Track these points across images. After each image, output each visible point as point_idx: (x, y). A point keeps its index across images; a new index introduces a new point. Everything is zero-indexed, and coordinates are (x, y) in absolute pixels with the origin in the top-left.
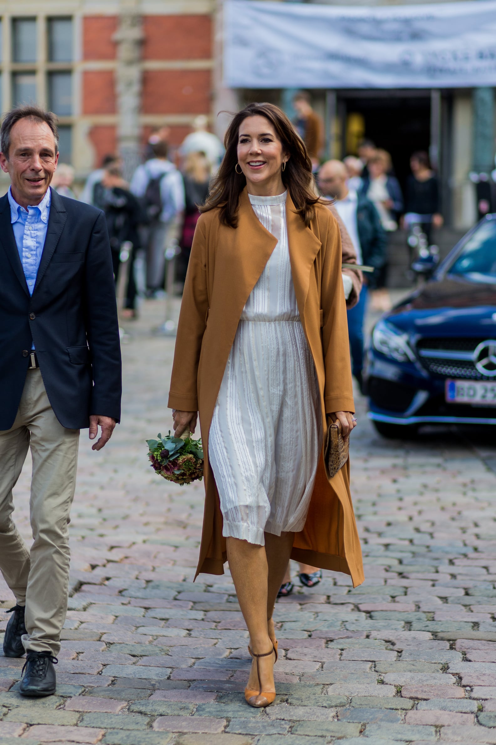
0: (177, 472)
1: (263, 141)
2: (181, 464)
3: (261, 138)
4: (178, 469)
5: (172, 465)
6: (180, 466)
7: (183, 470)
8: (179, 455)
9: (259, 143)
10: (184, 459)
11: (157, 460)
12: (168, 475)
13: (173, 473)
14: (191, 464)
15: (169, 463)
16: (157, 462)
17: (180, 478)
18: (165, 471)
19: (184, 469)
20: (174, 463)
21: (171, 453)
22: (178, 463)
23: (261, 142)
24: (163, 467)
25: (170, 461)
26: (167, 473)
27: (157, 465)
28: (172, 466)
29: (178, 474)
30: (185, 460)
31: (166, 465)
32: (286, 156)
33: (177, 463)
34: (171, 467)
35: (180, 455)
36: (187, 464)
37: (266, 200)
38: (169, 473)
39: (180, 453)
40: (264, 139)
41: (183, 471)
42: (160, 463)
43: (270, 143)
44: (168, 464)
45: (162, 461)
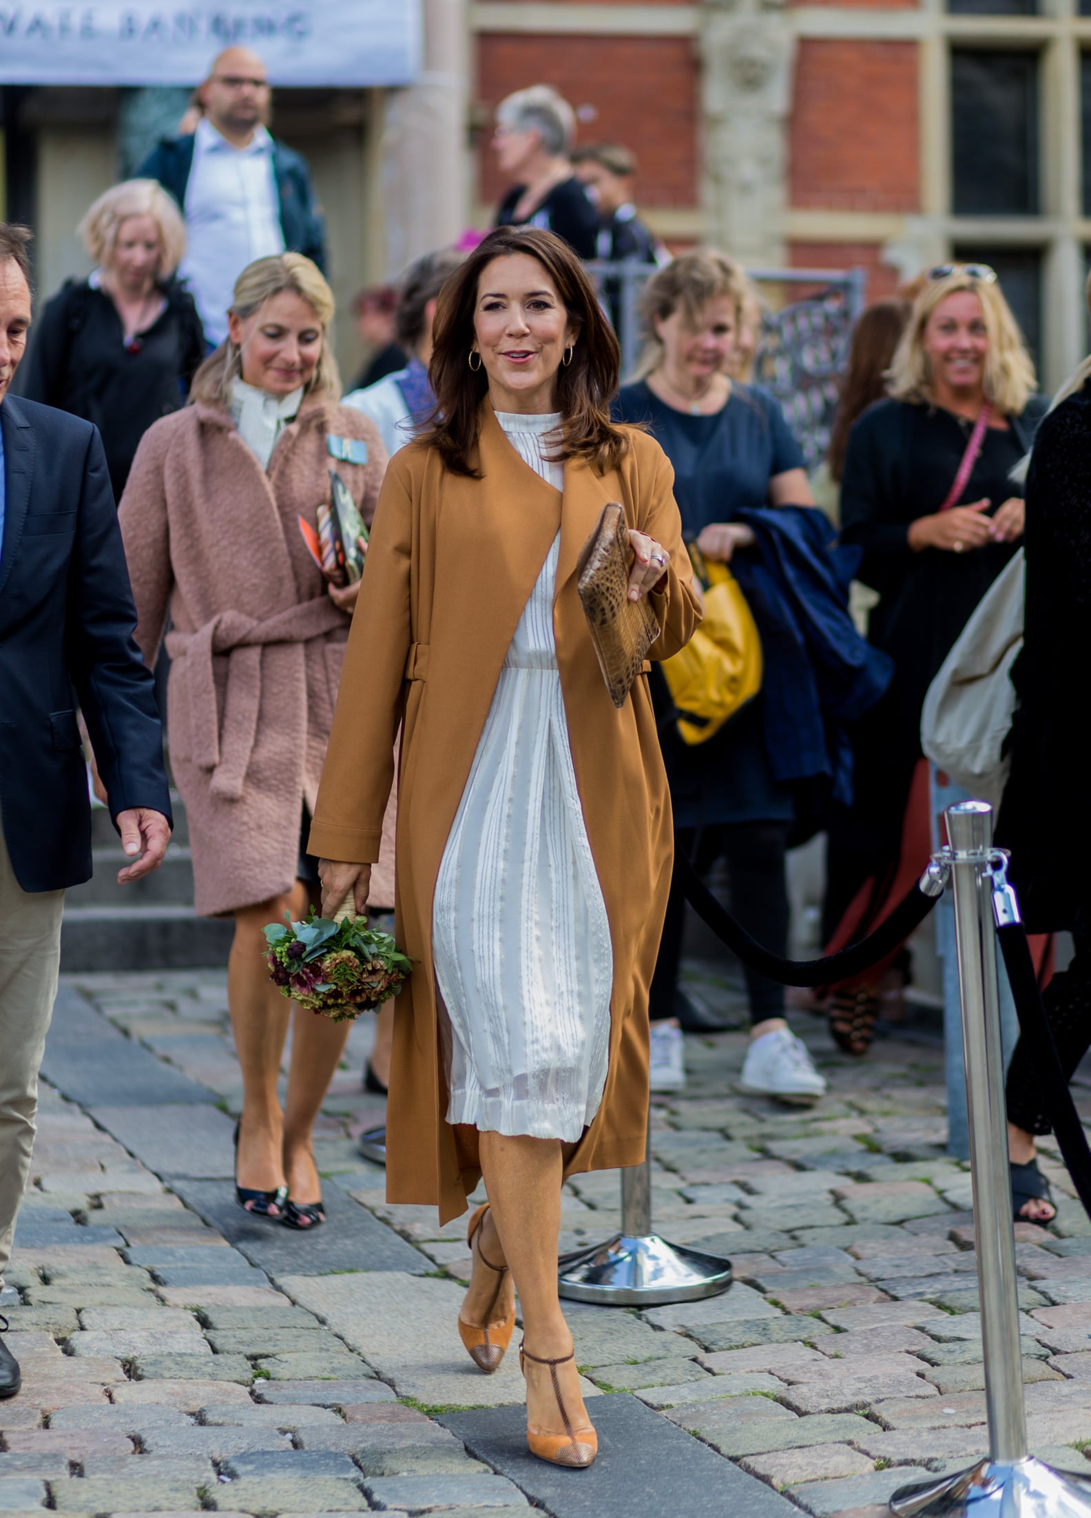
0: (322, 988)
1: (532, 306)
2: (329, 970)
3: (528, 301)
4: (324, 982)
5: (311, 972)
6: (328, 975)
7: (336, 984)
8: (325, 950)
9: (525, 311)
10: (335, 960)
11: (282, 963)
12: (304, 995)
13: (313, 990)
14: (351, 970)
15: (305, 969)
16: (280, 967)
17: (330, 1002)
18: (298, 986)
19: (336, 981)
20: (316, 970)
21: (308, 949)
22: (323, 967)
23: (528, 308)
24: (293, 977)
25: (307, 965)
26: (301, 992)
27: (281, 975)
28: (311, 975)
29: (324, 993)
30: (337, 961)
31: (299, 973)
32: (572, 336)
33: (320, 968)
34: (309, 978)
35: (329, 952)
36: (342, 970)
37: (534, 423)
38: (305, 991)
39: (328, 947)
40: (536, 303)
41: (334, 987)
42: (288, 970)
43: (547, 310)
44: (304, 972)
45: (290, 966)
